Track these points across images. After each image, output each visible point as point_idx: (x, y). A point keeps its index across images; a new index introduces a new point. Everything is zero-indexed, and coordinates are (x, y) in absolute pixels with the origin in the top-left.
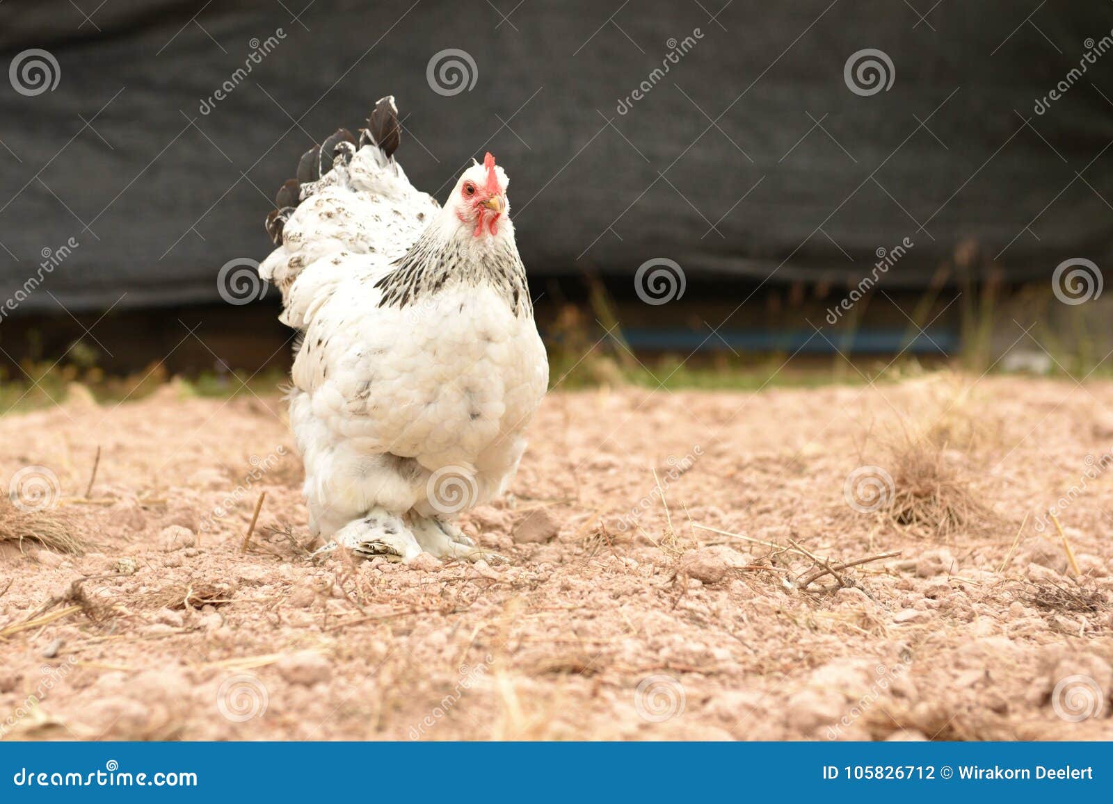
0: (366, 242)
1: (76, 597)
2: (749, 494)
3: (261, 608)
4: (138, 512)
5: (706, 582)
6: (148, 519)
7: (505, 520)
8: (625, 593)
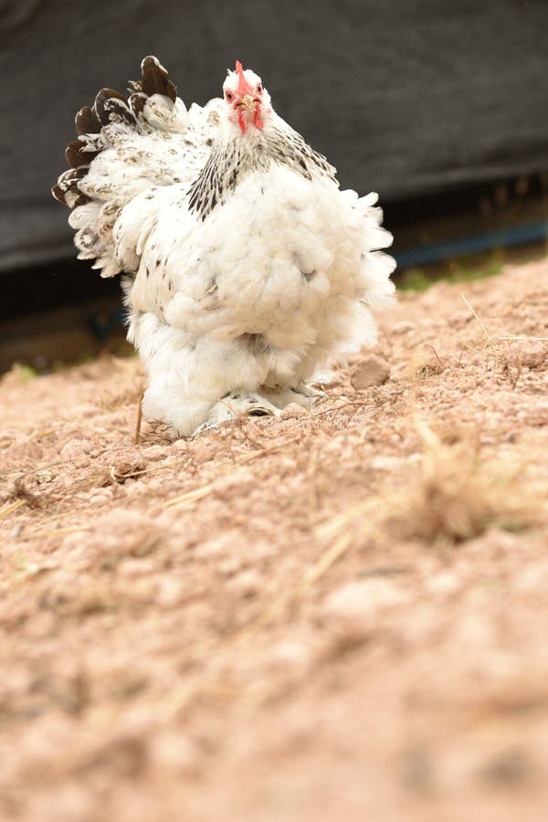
0: (170, 174)
1: (20, 493)
2: (529, 322)
3: (173, 471)
4: (34, 444)
5: (532, 367)
6: (44, 449)
7: (342, 378)
8: (470, 388)
